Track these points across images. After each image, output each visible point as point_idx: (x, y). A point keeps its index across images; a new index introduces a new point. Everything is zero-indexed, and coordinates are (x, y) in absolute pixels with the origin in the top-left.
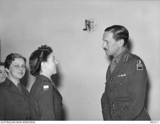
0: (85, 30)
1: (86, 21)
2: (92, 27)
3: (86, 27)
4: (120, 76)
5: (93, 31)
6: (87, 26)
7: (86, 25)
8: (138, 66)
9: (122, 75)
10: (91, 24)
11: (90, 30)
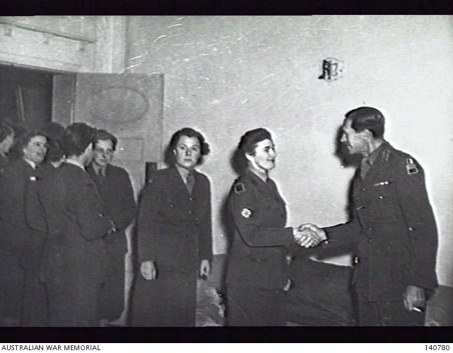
0: (321, 77)
1: (325, 62)
2: (334, 73)
3: (324, 72)
4: (378, 184)
5: (335, 79)
6: (326, 71)
7: (324, 68)
8: (408, 168)
9: (382, 184)
10: (333, 68)
11: (329, 78)
